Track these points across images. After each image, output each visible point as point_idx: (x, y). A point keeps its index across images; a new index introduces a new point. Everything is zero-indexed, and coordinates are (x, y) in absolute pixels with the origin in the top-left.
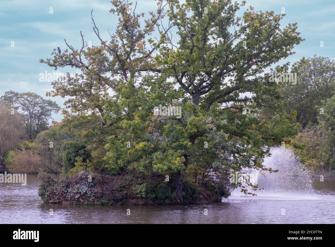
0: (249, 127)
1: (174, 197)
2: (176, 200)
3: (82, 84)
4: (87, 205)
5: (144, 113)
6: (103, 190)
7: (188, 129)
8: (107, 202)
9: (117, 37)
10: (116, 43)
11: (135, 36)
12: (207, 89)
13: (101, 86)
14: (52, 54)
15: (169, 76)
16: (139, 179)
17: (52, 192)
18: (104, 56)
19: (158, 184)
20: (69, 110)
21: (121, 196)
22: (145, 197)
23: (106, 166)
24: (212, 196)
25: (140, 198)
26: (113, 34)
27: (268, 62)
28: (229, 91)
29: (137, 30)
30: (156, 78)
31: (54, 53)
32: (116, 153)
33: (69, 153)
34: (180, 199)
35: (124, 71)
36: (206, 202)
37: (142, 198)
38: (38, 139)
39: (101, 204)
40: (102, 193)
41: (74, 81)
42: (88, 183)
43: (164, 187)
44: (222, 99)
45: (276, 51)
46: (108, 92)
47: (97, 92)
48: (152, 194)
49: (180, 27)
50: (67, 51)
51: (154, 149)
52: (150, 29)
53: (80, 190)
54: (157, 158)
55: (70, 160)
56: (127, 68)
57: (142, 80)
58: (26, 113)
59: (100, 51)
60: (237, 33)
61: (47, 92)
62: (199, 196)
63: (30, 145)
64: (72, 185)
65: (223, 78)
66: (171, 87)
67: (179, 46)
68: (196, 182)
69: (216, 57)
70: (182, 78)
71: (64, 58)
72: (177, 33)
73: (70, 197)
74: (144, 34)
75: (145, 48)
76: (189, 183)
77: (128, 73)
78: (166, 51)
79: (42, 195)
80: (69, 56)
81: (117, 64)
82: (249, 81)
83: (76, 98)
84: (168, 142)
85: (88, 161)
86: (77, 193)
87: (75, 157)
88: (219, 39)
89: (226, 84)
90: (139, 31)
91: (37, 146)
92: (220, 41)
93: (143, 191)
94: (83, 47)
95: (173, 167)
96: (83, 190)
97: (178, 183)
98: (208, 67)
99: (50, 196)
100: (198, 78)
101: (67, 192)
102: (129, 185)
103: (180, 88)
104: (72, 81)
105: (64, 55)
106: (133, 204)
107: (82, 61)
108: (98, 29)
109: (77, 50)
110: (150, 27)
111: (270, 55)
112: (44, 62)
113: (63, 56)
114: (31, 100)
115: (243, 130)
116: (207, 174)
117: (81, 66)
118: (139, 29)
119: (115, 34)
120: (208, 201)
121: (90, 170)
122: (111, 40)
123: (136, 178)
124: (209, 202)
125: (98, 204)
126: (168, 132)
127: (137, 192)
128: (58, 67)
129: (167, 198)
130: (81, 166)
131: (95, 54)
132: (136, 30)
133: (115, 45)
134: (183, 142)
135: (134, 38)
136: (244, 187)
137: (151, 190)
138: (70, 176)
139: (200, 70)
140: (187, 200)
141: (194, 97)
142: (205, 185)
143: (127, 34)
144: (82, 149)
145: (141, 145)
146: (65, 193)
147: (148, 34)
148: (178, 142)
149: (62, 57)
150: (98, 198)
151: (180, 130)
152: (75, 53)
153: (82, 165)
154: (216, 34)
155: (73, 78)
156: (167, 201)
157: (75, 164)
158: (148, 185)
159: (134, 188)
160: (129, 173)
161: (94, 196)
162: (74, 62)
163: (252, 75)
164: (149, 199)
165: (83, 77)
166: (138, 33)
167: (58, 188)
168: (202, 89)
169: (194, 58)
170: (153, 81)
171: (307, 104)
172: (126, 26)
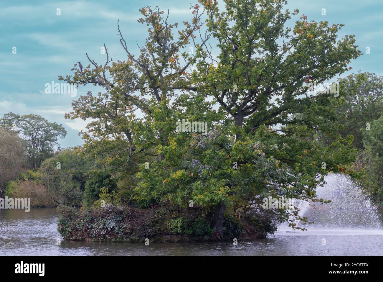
0: (299, 152)
1: (214, 233)
2: (216, 236)
3: (105, 104)
4: (114, 242)
5: (181, 137)
6: (133, 225)
7: (232, 155)
8: (138, 238)
9: (147, 50)
10: (146, 57)
11: (168, 49)
12: (251, 110)
13: (127, 107)
14: (72, 70)
15: (206, 95)
16: (174, 213)
17: (74, 228)
18: (132, 72)
19: (195, 218)
20: (91, 134)
21: (154, 232)
22: (182, 233)
23: (134, 198)
24: (255, 231)
25: (175, 234)
26: (143, 47)
27: (320, 79)
28: (276, 111)
29: (170, 43)
30: (191, 97)
31: (75, 69)
32: (150, 183)
33: (93, 183)
34: (220, 235)
35: (156, 89)
36: (250, 238)
37: (178, 234)
38: (43, 168)
39: (131, 241)
40: (132, 228)
41: (96, 101)
42: (116, 218)
43: (203, 222)
44: (268, 121)
45: (329, 67)
46: (134, 113)
47: (123, 113)
48: (188, 229)
49: (221, 39)
50: (89, 67)
51: (192, 178)
52: (184, 41)
53: (107, 225)
54: (197, 188)
55: (94, 191)
56: (159, 85)
57: (176, 100)
58: (28, 138)
59: (127, 66)
60: (285, 46)
61: (66, 114)
62: (242, 231)
63: (34, 174)
64: (97, 219)
65: (269, 98)
66: (209, 108)
67: (219, 60)
68: (238, 216)
69: (263, 72)
70: (223, 97)
71: (86, 74)
72: (217, 46)
73: (95, 234)
74: (178, 47)
75: (178, 63)
76: (230, 217)
77: (159, 92)
78: (204, 66)
79: (62, 231)
80: (91, 73)
81: (147, 81)
82: (299, 100)
83: (100, 120)
84: (209, 170)
85: (114, 192)
86: (103, 228)
87: (99, 187)
88: (265, 53)
89: (272, 104)
90: (172, 44)
91: (42, 175)
92: (267, 54)
93: (178, 226)
94: (107, 62)
95: (216, 198)
96: (110, 225)
97: (218, 216)
98: (254, 85)
99: (71, 232)
100: (242, 97)
101: (92, 227)
102: (162, 220)
103: (220, 109)
104: (94, 101)
105: (86, 71)
106: (167, 241)
107: (106, 78)
108: (125, 42)
109: (101, 65)
110: (185, 39)
111: (322, 71)
112: (63, 79)
113: (85, 73)
114: (34, 123)
115: (293, 157)
116: (249, 206)
117: (105, 84)
118: (172, 41)
119: (145, 47)
120: (252, 236)
121: (117, 202)
122: (140, 54)
123: (169, 211)
124: (252, 238)
125: (127, 241)
126: (210, 158)
127: (172, 227)
128: (79, 85)
129: (205, 234)
130: (106, 197)
131: (122, 71)
132: (168, 43)
133: (146, 59)
134: (227, 170)
135: (167, 51)
136: (292, 221)
137: (188, 225)
138: (94, 210)
139: (244, 88)
140: (229, 236)
141: (236, 119)
142: (248, 219)
143: (158, 47)
144: (106, 178)
145: (179, 173)
146: (88, 229)
147: (183, 47)
148: (221, 170)
149: (83, 74)
150: (127, 234)
151: (223, 157)
152: (98, 70)
153: (108, 197)
154: (262, 46)
155: (96, 98)
156: (206, 238)
157: (100, 196)
158: (184, 219)
159: (168, 223)
160: (162, 206)
161: (122, 231)
162: (97, 79)
163: (301, 94)
164: (185, 235)
165: (107, 97)
166: (171, 46)
167: (81, 223)
168: (246, 109)
169: (237, 74)
170: (189, 100)
171: (350, 126)
172: (158, 38)
